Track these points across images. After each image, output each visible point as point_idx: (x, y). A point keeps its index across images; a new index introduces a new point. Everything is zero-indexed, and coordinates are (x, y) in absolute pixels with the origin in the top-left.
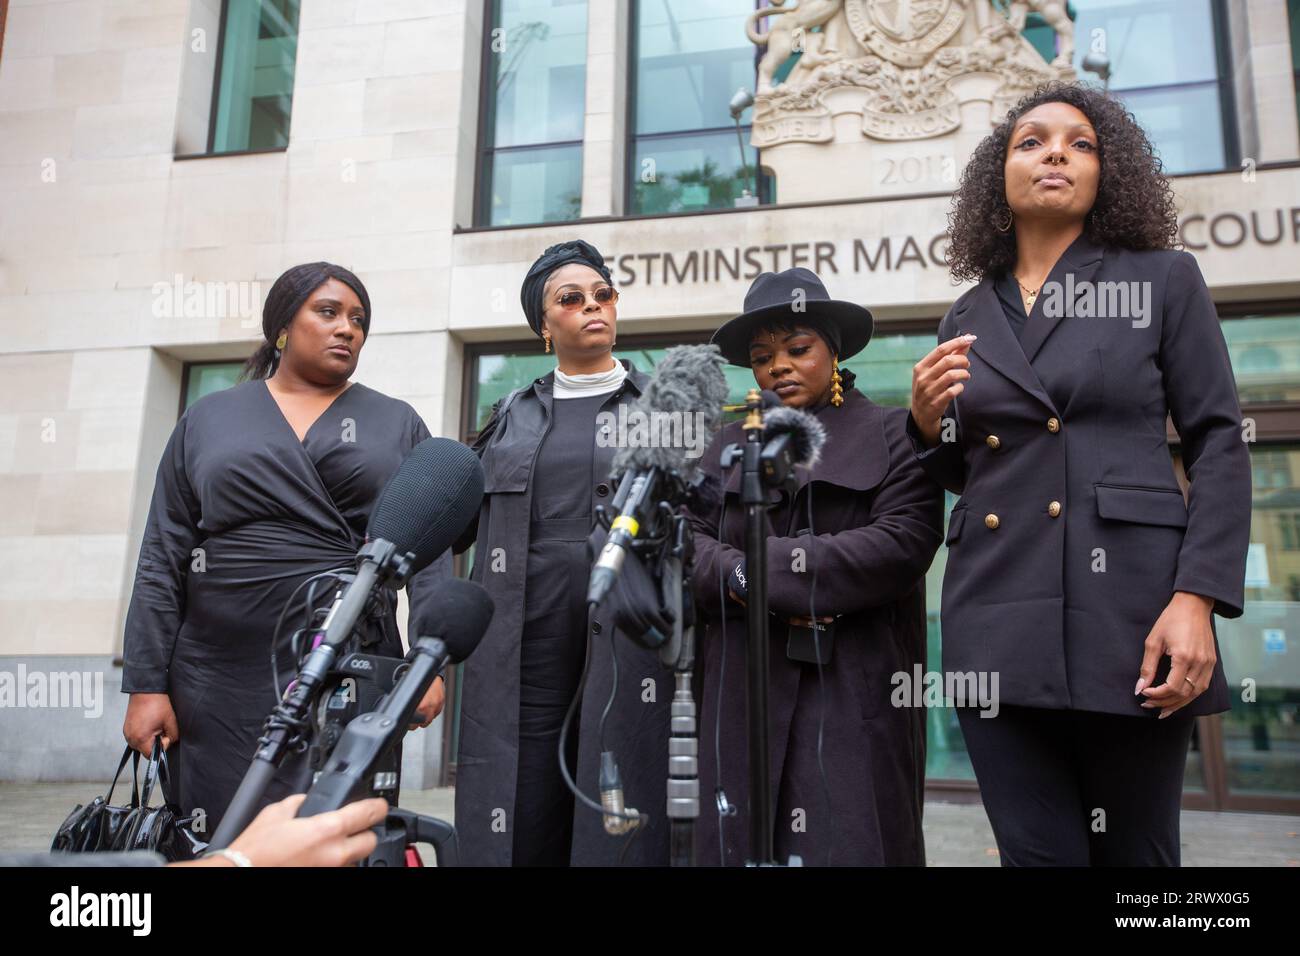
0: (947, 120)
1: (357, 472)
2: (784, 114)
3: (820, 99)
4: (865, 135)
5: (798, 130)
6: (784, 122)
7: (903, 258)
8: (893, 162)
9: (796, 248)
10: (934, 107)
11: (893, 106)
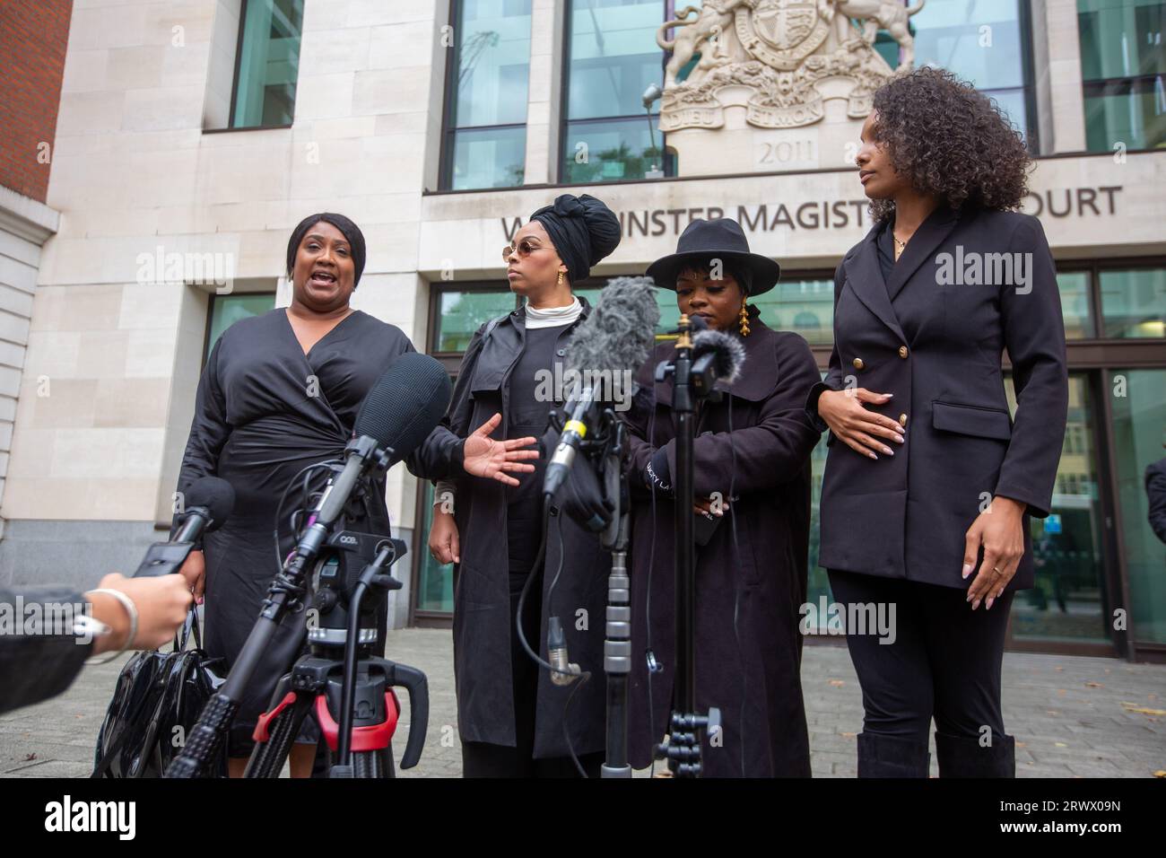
0: (813, 113)
1: (349, 378)
2: (685, 106)
3: (714, 94)
4: (749, 123)
5: (696, 118)
6: (685, 112)
7: (776, 221)
8: (770, 145)
9: (692, 211)
10: (803, 102)
11: (771, 101)
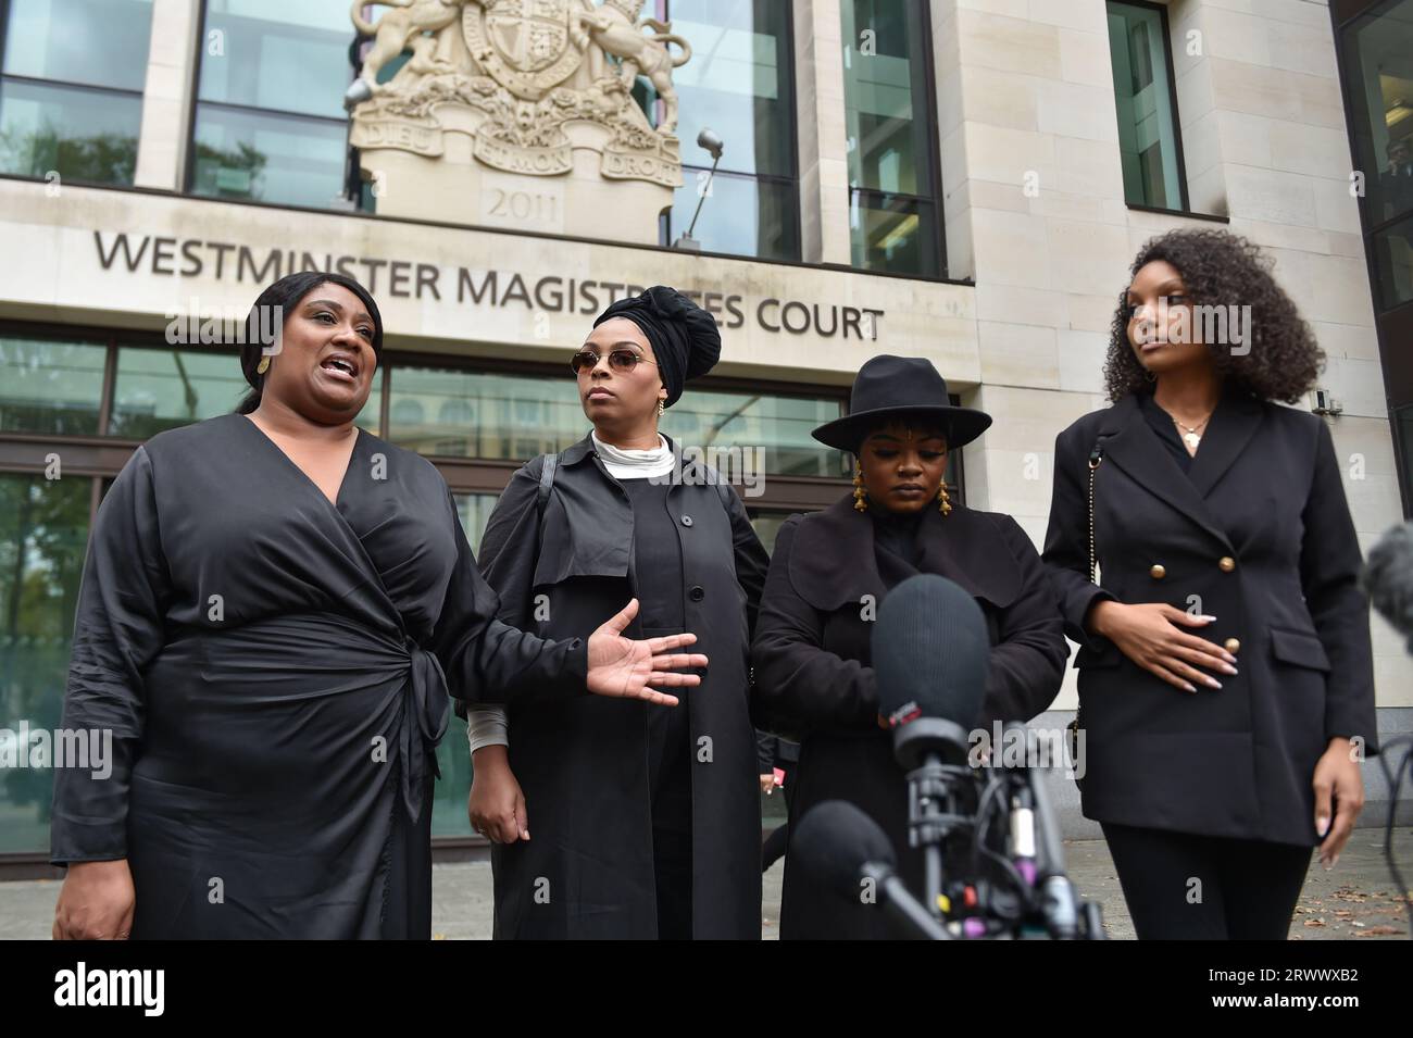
0: (560, 162)
1: (418, 554)
2: (389, 117)
3: (431, 110)
4: (476, 158)
5: (404, 137)
6: (390, 126)
7: (509, 296)
8: (503, 193)
9: (396, 265)
10: (547, 145)
11: (506, 135)
